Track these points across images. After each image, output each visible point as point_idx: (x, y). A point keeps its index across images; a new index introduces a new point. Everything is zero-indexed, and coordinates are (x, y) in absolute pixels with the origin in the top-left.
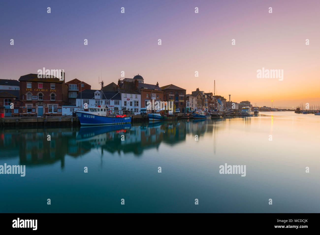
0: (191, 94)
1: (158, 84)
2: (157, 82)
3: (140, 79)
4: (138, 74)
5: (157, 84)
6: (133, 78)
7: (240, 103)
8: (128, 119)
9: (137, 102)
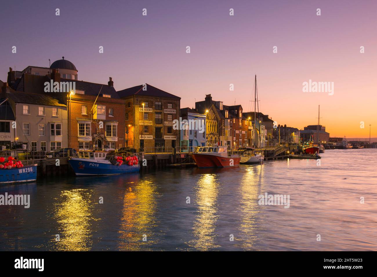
0: (194, 108)
1: (113, 82)
2: (111, 78)
3: (66, 68)
4: (63, 58)
5: (109, 83)
6: (49, 67)
7: (303, 129)
8: (28, 173)
9: (58, 127)
